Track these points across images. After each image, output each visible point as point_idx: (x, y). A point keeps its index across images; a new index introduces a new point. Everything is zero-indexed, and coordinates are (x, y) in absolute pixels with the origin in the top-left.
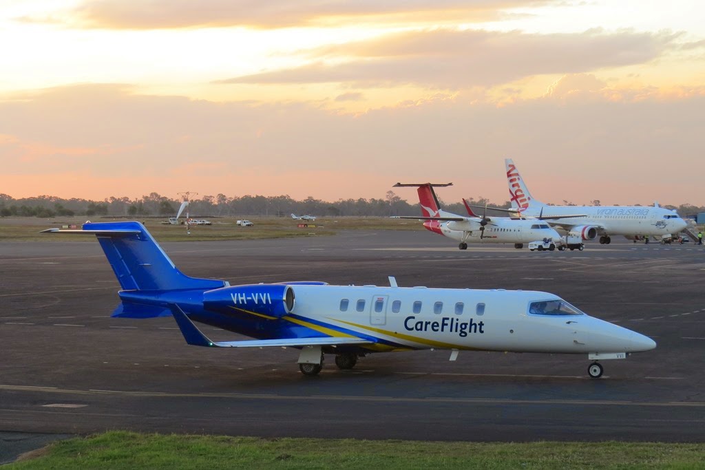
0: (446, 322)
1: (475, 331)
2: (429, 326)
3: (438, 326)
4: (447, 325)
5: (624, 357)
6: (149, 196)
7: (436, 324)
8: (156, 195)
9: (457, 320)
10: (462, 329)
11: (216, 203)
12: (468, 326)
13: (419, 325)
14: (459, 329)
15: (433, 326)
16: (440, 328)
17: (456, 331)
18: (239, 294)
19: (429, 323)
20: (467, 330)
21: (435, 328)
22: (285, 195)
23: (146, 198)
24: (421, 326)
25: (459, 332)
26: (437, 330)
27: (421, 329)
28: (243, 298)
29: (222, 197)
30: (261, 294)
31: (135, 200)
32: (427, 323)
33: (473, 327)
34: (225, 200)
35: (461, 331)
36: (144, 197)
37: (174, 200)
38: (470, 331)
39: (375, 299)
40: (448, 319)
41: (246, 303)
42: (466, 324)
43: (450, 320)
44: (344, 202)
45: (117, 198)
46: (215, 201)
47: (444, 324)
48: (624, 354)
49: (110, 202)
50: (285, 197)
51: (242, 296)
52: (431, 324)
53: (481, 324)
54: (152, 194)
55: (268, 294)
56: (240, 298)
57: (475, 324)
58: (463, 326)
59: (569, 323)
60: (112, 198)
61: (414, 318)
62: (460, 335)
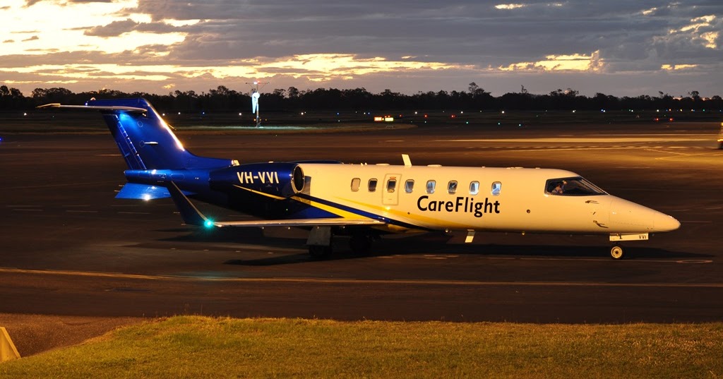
0: (460, 201)
1: (491, 211)
2: (443, 206)
3: (452, 206)
4: (461, 204)
5: (647, 238)
6: (216, 89)
7: (450, 204)
8: (224, 88)
9: (472, 199)
10: (477, 209)
11: (288, 97)
12: (483, 206)
13: (433, 205)
14: (474, 208)
15: (447, 206)
16: (454, 208)
17: (471, 211)
18: (246, 173)
19: (443, 203)
20: (482, 210)
21: (449, 208)
22: (360, 88)
23: (213, 91)
24: (435, 206)
25: (474, 212)
26: (451, 210)
27: (435, 209)
28: (249, 177)
29: (294, 90)
30: (268, 173)
31: (201, 94)
32: (441, 203)
33: (489, 207)
34: (297, 93)
35: (476, 211)
36: (211, 91)
37: (243, 94)
38: (485, 211)
39: (388, 178)
40: (462, 198)
41: (252, 182)
42: (481, 204)
43: (465, 199)
44: (423, 95)
45: (182, 91)
46: (286, 95)
47: (458, 204)
48: (647, 235)
49: (175, 96)
50: (361, 90)
51: (248, 175)
52: (445, 204)
53: (497, 204)
54: (219, 87)
55: (276, 173)
56: (247, 178)
57: (491, 204)
58: (478, 206)
59: (588, 202)
60: (177, 92)
61: (427, 197)
62: (475, 215)
